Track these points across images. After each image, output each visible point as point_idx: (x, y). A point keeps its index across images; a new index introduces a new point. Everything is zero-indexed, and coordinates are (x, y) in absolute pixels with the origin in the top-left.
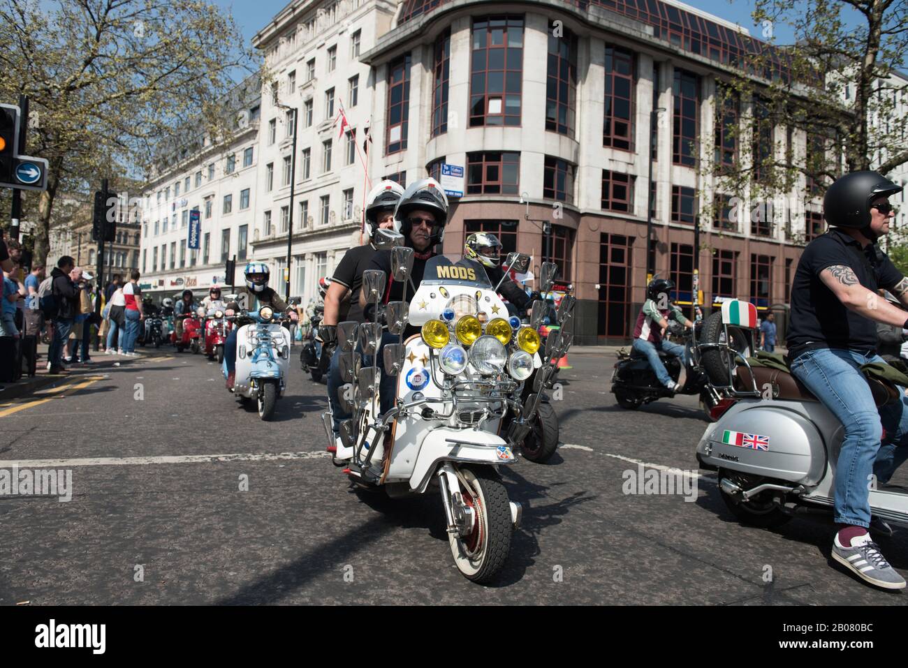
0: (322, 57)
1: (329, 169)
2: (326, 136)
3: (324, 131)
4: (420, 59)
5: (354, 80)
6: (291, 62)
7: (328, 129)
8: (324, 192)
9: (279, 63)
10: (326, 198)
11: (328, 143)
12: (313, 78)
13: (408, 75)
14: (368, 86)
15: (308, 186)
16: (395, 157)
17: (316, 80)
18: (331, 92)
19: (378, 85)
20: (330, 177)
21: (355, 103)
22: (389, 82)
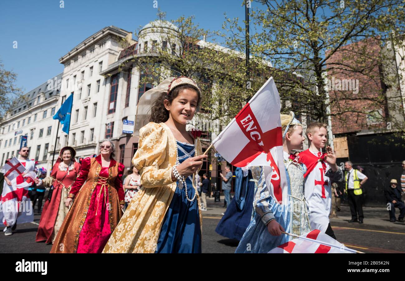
0: (87, 70)
1: (86, 119)
2: (86, 105)
3: (85, 102)
4: (122, 76)
5: (99, 81)
6: (75, 71)
7: (86, 102)
8: (82, 129)
9: (70, 71)
10: (83, 132)
11: (86, 107)
12: (83, 79)
13: (118, 82)
14: (103, 85)
15: (77, 126)
16: (111, 115)
17: (84, 80)
18: (89, 85)
19: (107, 85)
20: (86, 123)
21: (98, 91)
22: (111, 84)
